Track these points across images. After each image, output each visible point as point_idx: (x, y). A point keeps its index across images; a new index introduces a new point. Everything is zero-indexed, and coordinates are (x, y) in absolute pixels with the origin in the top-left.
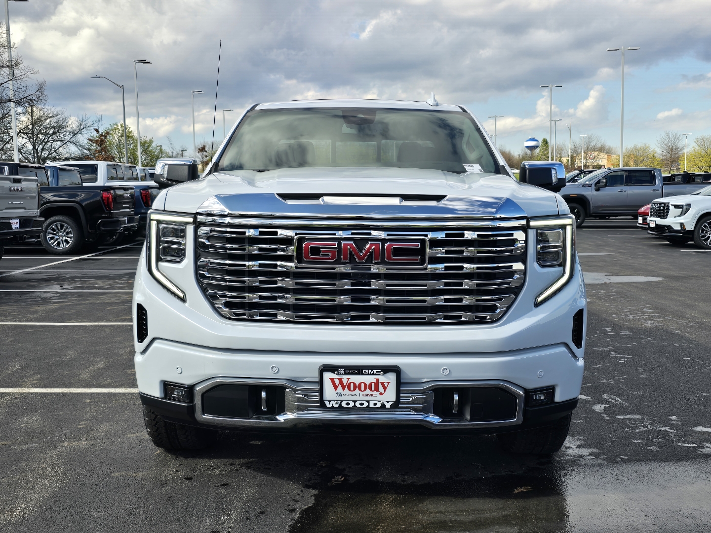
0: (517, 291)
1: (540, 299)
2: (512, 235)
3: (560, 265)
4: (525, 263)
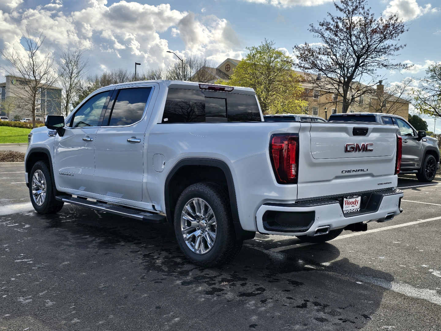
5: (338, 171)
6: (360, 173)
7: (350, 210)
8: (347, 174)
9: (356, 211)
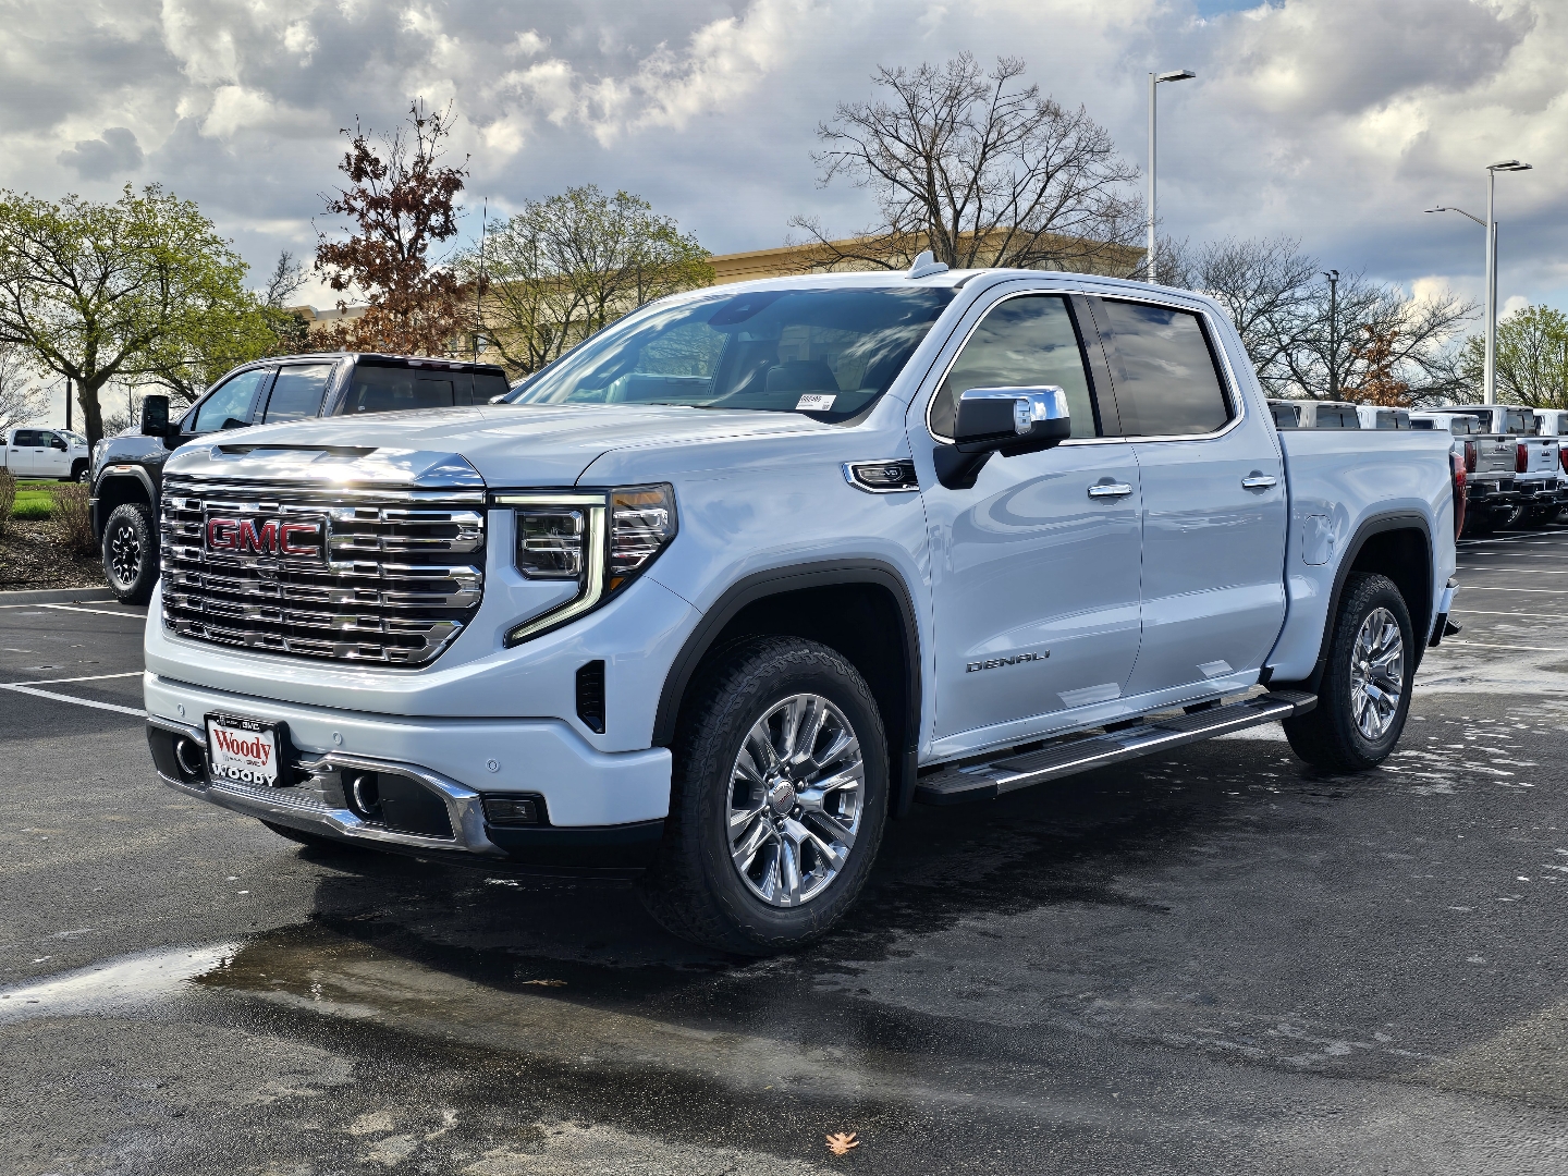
0: (466, 615)
1: (521, 634)
2: (449, 517)
3: (576, 579)
4: (481, 566)
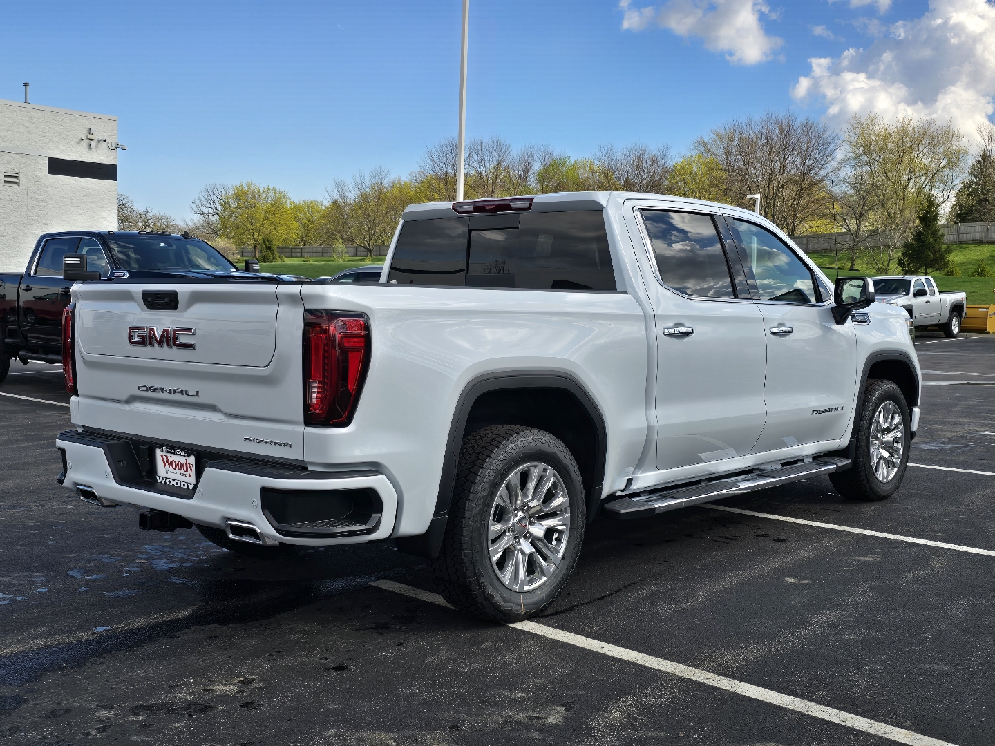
5: (130, 384)
6: (178, 397)
7: (174, 480)
8: (150, 394)
9: (186, 487)
